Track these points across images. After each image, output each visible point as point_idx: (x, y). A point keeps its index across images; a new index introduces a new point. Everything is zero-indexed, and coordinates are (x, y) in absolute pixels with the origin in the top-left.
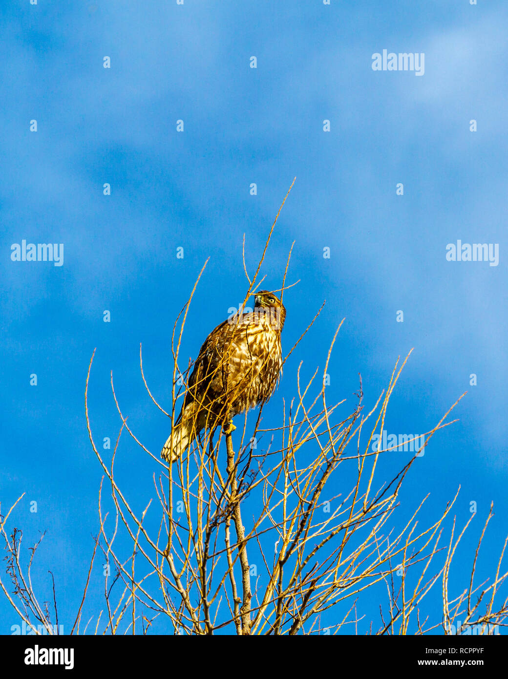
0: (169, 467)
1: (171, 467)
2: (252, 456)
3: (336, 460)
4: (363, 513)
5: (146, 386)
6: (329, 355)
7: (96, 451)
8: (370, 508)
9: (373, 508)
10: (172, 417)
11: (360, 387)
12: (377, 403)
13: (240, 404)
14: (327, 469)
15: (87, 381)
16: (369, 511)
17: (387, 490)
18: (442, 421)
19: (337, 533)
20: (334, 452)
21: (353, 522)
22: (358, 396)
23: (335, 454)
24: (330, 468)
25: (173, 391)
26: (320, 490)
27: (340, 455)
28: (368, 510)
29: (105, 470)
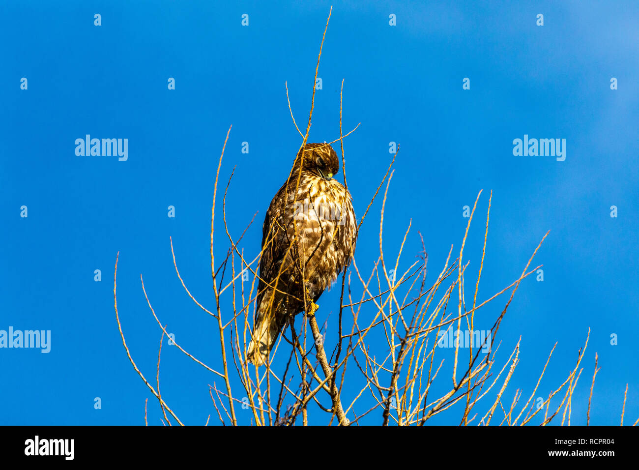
0: (225, 375)
1: (227, 374)
2: (342, 336)
3: (409, 335)
4: (455, 390)
5: (184, 285)
6: (382, 216)
7: (138, 370)
8: (461, 383)
9: (464, 382)
10: (218, 317)
11: (423, 248)
12: (447, 262)
13: (319, 280)
14: (402, 348)
15: (115, 291)
16: (461, 386)
17: (476, 359)
18: (526, 269)
19: (428, 418)
20: (406, 326)
21: (444, 402)
22: (422, 258)
23: (408, 329)
24: (404, 345)
25: (214, 286)
26: (399, 373)
27: (414, 329)
28: (459, 386)
29: (152, 391)
